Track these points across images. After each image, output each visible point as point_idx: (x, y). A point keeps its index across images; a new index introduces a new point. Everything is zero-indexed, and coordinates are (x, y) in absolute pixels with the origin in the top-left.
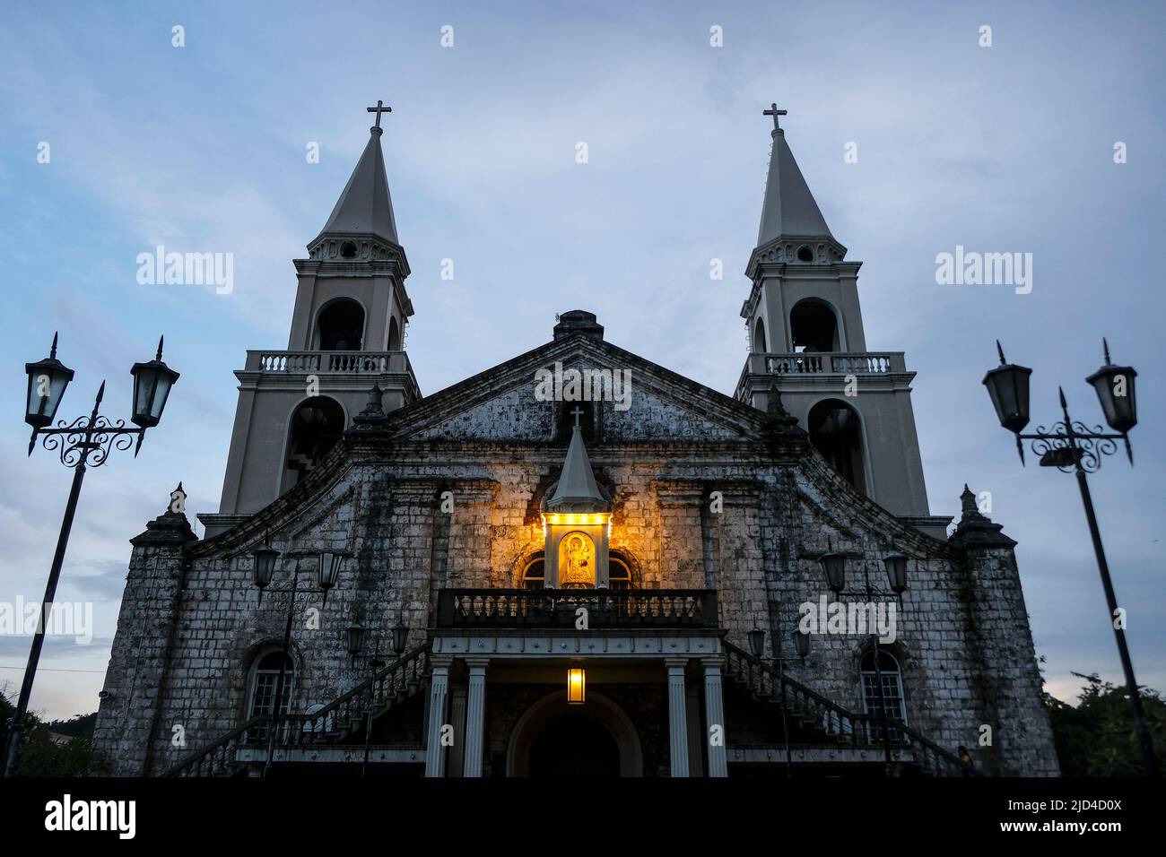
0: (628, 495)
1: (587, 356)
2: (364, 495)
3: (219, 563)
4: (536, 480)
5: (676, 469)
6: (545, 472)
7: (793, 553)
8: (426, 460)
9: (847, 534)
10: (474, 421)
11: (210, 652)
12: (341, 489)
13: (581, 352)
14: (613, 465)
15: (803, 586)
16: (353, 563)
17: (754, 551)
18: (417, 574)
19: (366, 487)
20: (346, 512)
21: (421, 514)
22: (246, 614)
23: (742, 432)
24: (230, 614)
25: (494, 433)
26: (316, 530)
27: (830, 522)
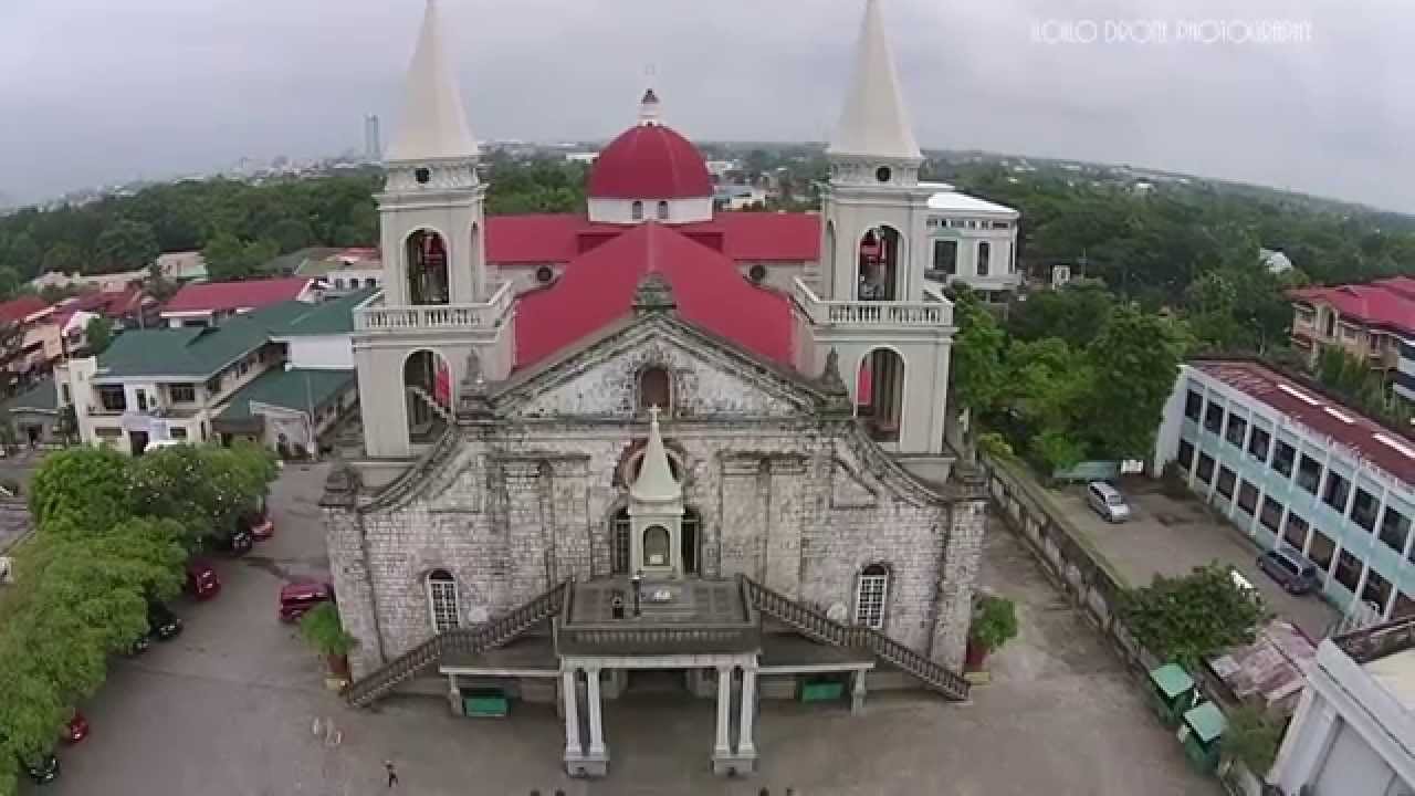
0: (697, 461)
1: (664, 335)
2: (480, 464)
3: (384, 517)
4: (621, 450)
5: (738, 441)
6: (628, 443)
7: (826, 503)
8: (526, 436)
9: (873, 492)
10: (562, 399)
11: (395, 574)
12: (460, 461)
13: (657, 330)
14: (686, 438)
15: (829, 528)
16: (482, 516)
17: (796, 507)
18: (531, 528)
19: (481, 459)
20: (467, 478)
21: (529, 483)
22: (413, 552)
23: (798, 406)
24: (401, 551)
25: (583, 410)
26: (449, 492)
27: (860, 481)
